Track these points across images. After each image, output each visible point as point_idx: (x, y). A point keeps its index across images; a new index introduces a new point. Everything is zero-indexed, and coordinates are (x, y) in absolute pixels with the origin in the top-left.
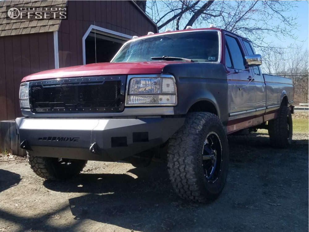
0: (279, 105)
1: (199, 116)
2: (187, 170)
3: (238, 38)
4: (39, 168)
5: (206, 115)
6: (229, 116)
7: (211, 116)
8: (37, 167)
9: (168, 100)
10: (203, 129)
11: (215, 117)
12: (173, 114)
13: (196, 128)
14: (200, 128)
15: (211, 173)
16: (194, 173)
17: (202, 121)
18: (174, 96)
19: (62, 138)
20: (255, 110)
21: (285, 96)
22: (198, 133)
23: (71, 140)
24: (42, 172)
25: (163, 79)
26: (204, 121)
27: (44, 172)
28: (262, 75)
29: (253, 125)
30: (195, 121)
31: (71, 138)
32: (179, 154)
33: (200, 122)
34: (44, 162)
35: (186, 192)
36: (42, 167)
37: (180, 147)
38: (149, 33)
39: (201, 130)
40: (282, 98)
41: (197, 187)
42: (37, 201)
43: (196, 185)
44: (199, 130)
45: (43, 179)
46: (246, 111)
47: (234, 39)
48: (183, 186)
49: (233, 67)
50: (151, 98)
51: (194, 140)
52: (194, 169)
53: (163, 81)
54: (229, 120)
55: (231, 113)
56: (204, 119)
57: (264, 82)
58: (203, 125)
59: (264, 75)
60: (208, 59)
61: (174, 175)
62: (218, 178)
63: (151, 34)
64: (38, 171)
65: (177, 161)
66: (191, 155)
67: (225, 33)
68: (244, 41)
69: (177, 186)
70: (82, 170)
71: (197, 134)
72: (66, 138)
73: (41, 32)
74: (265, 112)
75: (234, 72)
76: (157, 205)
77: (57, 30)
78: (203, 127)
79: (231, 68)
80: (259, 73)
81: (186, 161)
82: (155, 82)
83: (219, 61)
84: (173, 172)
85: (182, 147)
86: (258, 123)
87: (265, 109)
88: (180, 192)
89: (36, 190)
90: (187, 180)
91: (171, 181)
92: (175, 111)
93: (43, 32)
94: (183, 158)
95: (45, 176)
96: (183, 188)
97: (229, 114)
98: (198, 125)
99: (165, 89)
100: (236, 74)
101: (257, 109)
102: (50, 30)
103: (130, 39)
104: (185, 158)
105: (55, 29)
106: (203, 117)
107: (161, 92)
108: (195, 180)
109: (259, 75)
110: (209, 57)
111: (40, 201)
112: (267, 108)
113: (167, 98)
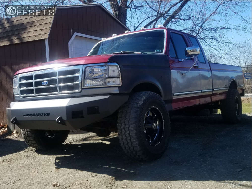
0: (227, 88)
1: (141, 94)
2: (131, 135)
3: (184, 34)
4: (30, 140)
5: (147, 93)
6: (174, 95)
7: (151, 94)
8: (29, 139)
9: (114, 82)
10: (143, 104)
11: (156, 95)
12: (118, 92)
13: (138, 103)
14: (141, 103)
15: (155, 138)
16: (136, 137)
17: (143, 97)
18: (119, 79)
19: (39, 114)
20: (201, 91)
21: (233, 80)
22: (139, 106)
23: (45, 115)
24: (32, 143)
25: (110, 66)
26: (144, 97)
27: (33, 143)
28: (208, 64)
29: (199, 104)
30: (138, 98)
31: (44, 114)
32: (125, 123)
33: (141, 98)
34: (33, 135)
35: (132, 152)
36: (32, 139)
37: (126, 118)
38: (113, 35)
39: (142, 105)
40: (230, 82)
41: (139, 148)
42: (25, 163)
43: (139, 146)
44: (140, 105)
45: (34, 149)
46: (191, 91)
47: (180, 36)
48: (130, 148)
49: (177, 57)
50: (103, 82)
51: (135, 112)
52: (136, 134)
53: (110, 68)
54: (173, 98)
55: (175, 93)
56: (145, 96)
57: (210, 69)
58: (144, 100)
59: (210, 64)
60: (155, 52)
61: (122, 139)
62: (160, 142)
63: (114, 36)
64: (29, 142)
65: (124, 128)
66: (134, 123)
67: (170, 31)
68: (190, 36)
69: (125, 148)
70: (63, 142)
71: (138, 108)
72: (41, 114)
73: (36, 40)
74: (212, 93)
75: (178, 61)
76: (112, 163)
77: (47, 38)
78: (143, 102)
79: (175, 58)
80: (205, 62)
81: (130, 128)
82: (105, 69)
83: (164, 52)
84: (121, 137)
85: (127, 118)
86: (205, 102)
87: (212, 91)
88: (128, 152)
89: (27, 156)
90: (132, 143)
91: (121, 144)
92: (119, 90)
93: (37, 39)
94: (128, 126)
95: (34, 146)
96: (129, 149)
97: (173, 93)
98: (139, 100)
99: (111, 74)
100: (180, 63)
101: (202, 91)
102: (43, 38)
103: (100, 40)
104: (129, 126)
105: (46, 36)
106: (144, 95)
107: (108, 76)
108: (137, 142)
109: (205, 63)
110: (156, 50)
111: (28, 163)
112: (214, 90)
113: (113, 81)
